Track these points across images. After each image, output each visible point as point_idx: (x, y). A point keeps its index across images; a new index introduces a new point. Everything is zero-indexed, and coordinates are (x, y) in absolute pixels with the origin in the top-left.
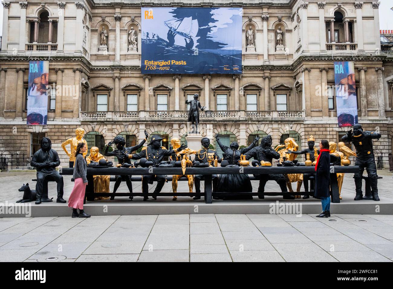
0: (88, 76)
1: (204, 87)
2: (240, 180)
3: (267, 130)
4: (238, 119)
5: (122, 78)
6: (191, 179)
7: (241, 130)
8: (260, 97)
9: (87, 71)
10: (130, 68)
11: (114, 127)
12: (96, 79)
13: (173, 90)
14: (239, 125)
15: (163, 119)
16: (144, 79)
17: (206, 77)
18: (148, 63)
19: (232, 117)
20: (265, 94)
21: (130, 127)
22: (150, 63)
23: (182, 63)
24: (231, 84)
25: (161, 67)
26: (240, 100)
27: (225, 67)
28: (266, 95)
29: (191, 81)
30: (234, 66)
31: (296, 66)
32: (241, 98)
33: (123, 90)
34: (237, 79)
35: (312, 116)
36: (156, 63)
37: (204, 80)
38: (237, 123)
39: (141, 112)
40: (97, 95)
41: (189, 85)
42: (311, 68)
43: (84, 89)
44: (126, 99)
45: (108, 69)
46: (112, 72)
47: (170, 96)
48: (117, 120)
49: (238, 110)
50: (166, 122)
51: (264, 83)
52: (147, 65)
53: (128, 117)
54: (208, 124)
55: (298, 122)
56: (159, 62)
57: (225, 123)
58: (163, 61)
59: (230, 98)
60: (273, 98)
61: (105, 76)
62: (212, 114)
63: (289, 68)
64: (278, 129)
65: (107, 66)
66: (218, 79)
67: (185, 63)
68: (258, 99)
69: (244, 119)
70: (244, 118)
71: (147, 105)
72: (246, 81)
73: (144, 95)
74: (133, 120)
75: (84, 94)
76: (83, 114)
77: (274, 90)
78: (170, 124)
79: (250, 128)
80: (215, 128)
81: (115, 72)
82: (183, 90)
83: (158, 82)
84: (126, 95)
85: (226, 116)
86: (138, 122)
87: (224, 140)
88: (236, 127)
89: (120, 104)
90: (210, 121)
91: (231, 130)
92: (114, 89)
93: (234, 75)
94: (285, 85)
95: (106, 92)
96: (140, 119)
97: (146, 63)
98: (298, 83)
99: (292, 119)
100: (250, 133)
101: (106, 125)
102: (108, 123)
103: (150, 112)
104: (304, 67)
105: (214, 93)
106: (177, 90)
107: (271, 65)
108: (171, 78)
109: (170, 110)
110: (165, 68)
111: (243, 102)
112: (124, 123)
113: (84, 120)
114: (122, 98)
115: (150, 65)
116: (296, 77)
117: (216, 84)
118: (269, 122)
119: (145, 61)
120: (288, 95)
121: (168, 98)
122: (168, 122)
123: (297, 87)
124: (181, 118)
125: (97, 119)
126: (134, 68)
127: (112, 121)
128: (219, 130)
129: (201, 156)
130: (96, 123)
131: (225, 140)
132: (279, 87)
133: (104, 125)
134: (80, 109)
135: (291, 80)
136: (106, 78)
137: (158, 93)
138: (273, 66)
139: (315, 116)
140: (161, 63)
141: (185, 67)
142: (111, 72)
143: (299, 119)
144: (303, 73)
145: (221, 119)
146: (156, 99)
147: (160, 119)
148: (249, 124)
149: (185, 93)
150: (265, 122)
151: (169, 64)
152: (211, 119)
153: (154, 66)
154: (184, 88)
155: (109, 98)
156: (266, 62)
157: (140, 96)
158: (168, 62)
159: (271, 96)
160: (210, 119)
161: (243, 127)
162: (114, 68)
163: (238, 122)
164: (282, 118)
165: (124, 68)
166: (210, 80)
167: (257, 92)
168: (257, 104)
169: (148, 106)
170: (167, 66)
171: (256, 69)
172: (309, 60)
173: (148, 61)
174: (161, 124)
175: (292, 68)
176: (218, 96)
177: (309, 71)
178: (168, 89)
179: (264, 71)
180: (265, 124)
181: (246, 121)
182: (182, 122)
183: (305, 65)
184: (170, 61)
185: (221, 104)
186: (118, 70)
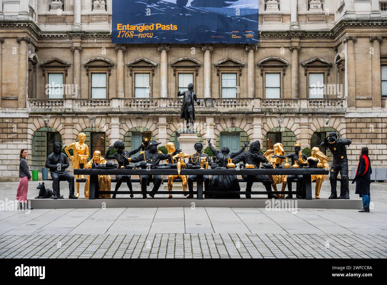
0: (35, 46)
1: (204, 63)
2: (229, 181)
3: (292, 126)
4: (251, 111)
5: (84, 50)
6: (185, 180)
7: (255, 126)
8: (285, 77)
9: (34, 40)
10: (96, 35)
11: (76, 120)
12: (47, 50)
13: (158, 67)
14: (252, 119)
15: (144, 110)
16: (117, 51)
17: (206, 48)
18: (122, 28)
19: (242, 108)
20: (292, 72)
21: (98, 121)
22: (124, 27)
23: (171, 28)
24: (242, 59)
25: (141, 33)
26: (255, 81)
27: (234, 34)
28: (294, 73)
29: (183, 54)
30: (247, 32)
31: (338, 33)
32: (257, 79)
33: (85, 66)
34: (252, 51)
35: (358, 105)
36: (133, 28)
37: (204, 52)
38: (249, 116)
39: (114, 101)
40: (49, 73)
41: (181, 59)
42: (358, 37)
43: (31, 67)
44: (90, 80)
45: (65, 35)
46: (70, 41)
47: (153, 75)
48: (79, 111)
49: (252, 97)
50: (149, 115)
51: (291, 57)
52: (119, 31)
53: (95, 106)
54: (209, 117)
55: (337, 115)
56: (137, 26)
57: (232, 116)
58: (144, 25)
59: (241, 78)
60: (303, 79)
61: (60, 46)
62: (214, 102)
63: (327, 35)
64: (308, 125)
65: (63, 32)
66: (224, 51)
67: (175, 28)
68: (282, 80)
69: (260, 111)
70: (259, 109)
71: (121, 88)
72: (264, 54)
73: (116, 73)
74: (102, 111)
75: (32, 72)
76: (32, 102)
77: (306, 68)
78: (154, 117)
79: (267, 123)
80: (218, 123)
81: (74, 40)
82: (172, 66)
83: (135, 55)
84: (90, 74)
85: (233, 107)
86: (109, 115)
87: (231, 139)
88: (248, 122)
89: (82, 88)
90: (211, 113)
91: (241, 125)
92: (74, 66)
93: (247, 45)
94: (322, 60)
95: (62, 70)
96: (113, 110)
97: (120, 28)
98: (339, 57)
99: (328, 111)
100: (268, 130)
101: (64, 118)
102: (68, 115)
103: (125, 99)
104: (347, 35)
105: (218, 71)
106: (164, 67)
107: (301, 30)
108: (155, 49)
109: (154, 97)
110: (146, 35)
111: (260, 85)
112: (90, 115)
113: (33, 111)
114: (85, 78)
115: (124, 30)
116: (338, 49)
117: (221, 58)
118: (295, 115)
119: (118, 25)
120: (326, 74)
121: (151, 79)
122: (152, 115)
123: (339, 64)
124: (169, 109)
125: (51, 109)
126: (101, 35)
127: (73, 113)
128: (224, 126)
129: (194, 160)
130: (50, 116)
131: (233, 139)
132: (313, 62)
133: (61, 118)
134: (27, 96)
135: (331, 52)
136: (62, 49)
137: (136, 72)
138: (305, 32)
139: (362, 106)
140: (141, 28)
141: (176, 33)
142: (68, 40)
143: (338, 111)
144: (346, 44)
145: (226, 110)
146: (133, 80)
147: (141, 110)
148: (266, 117)
149: (175, 71)
150: (289, 115)
151: (153, 29)
152: (213, 110)
153: (131, 32)
154: (174, 64)
155: (65, 77)
156: (294, 25)
157: (110, 75)
158: (151, 26)
159: (300, 76)
160: (211, 110)
161: (257, 122)
162: (73, 35)
163: (251, 114)
164: (314, 109)
165: (88, 34)
166: (212, 53)
167: (280, 70)
168: (280, 88)
169: (123, 90)
170: (149, 31)
171: (280, 36)
172: (354, 26)
173: (121, 24)
174: (142, 117)
175: (332, 35)
176: (223, 75)
177: (355, 42)
178: (150, 65)
179: (290, 39)
180: (290, 117)
181: (263, 113)
182: (172, 114)
183: (349, 33)
184: (153, 24)
185: (227, 88)
186: (79, 37)
